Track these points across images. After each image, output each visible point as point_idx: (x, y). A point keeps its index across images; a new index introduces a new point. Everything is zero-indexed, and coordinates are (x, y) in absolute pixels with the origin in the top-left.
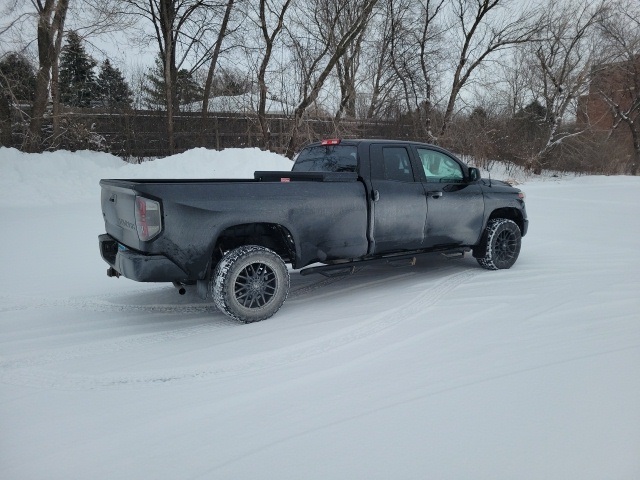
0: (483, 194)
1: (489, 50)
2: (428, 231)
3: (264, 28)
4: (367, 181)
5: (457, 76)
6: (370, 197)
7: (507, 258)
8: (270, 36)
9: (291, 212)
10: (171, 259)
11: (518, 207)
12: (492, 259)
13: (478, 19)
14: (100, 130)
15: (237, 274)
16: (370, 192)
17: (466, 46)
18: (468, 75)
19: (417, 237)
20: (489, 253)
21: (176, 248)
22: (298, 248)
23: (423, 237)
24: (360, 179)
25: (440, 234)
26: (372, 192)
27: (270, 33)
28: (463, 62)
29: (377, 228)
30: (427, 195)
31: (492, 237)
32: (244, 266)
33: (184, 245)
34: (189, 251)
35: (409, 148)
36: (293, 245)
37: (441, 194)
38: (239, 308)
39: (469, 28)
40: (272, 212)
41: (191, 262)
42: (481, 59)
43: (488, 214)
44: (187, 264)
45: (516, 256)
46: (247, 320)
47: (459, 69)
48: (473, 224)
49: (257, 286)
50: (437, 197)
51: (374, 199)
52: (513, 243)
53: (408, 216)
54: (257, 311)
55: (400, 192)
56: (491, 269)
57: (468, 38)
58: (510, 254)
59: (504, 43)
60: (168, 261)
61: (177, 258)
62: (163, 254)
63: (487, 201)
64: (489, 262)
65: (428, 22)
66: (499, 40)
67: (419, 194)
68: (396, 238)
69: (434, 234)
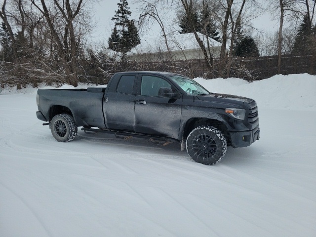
0: (182, 106)
2: (138, 122)
4: (106, 93)
6: (103, 100)
9: (71, 103)
11: (221, 119)
19: (130, 124)
23: (134, 125)
24: (104, 91)
25: (145, 126)
26: (105, 97)
30: (135, 102)
33: (44, 110)
37: (145, 103)
49: (61, 129)
51: (105, 101)
54: (62, 138)
60: (42, 114)
62: (40, 112)
63: (185, 111)
67: (131, 101)
68: (118, 123)
69: (142, 125)
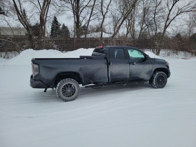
0: (152, 63)
1: (177, 15)
2: (130, 75)
3: (102, 12)
4: (108, 59)
5: (166, 24)
6: (108, 64)
7: (162, 85)
8: (104, 15)
10: (42, 82)
11: (166, 68)
12: (155, 85)
13: (173, 5)
14: (55, 44)
15: (62, 87)
16: (108, 63)
17: (169, 14)
18: (170, 23)
19: (126, 77)
20: (154, 83)
21: (43, 79)
22: (83, 79)
23: (128, 77)
24: (106, 58)
25: (135, 76)
26: (109, 62)
27: (104, 14)
28: (168, 19)
29: (111, 74)
30: (130, 63)
31: (155, 77)
32: (65, 84)
33: (45, 78)
34: (47, 80)
35: (124, 49)
36: (82, 78)
37: (135, 63)
38: (63, 97)
39: (170, 8)
40: (75, 68)
41: (48, 83)
42: (174, 18)
43: (154, 70)
44: (47, 83)
45: (165, 84)
46: (66, 101)
47: (167, 21)
48: (148, 73)
49: (69, 91)
50: (134, 64)
51: (110, 65)
52: (164, 80)
53: (122, 70)
54: (69, 98)
55: (119, 63)
56: (155, 88)
57: (170, 11)
58: (163, 83)
59: (182, 12)
60: (41, 82)
61: (44, 81)
62: (39, 80)
63: (153, 66)
64: (154, 86)
65: (156, 7)
66: (181, 11)
67: (127, 63)
68: (118, 77)
69: (133, 76)
